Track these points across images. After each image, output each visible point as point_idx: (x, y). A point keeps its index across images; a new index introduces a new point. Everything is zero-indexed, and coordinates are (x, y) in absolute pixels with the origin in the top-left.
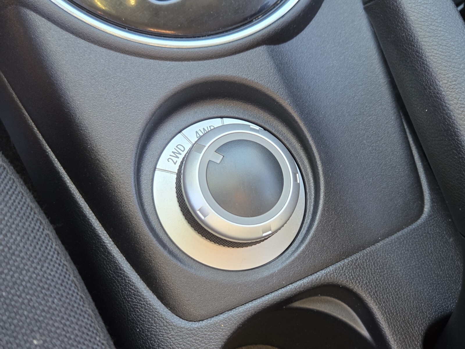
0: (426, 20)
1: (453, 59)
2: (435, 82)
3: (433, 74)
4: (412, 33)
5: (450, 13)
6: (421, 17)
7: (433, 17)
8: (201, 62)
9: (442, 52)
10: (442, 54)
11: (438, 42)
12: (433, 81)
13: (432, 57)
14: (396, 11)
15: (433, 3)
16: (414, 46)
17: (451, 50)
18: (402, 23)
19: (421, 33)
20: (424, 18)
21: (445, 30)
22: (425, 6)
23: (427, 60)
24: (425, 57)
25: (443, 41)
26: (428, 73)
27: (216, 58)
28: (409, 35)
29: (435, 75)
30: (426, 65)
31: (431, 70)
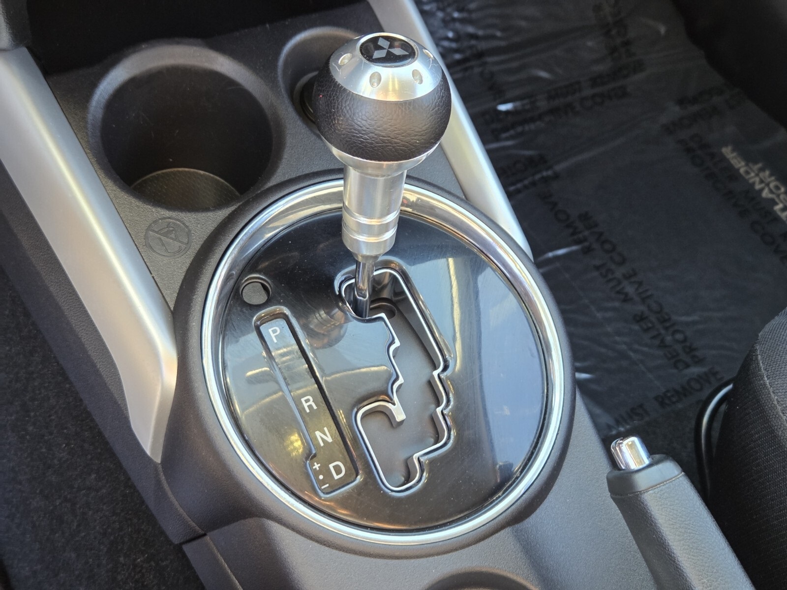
0: (674, 522)
1: (706, 563)
2: (691, 587)
3: (688, 579)
4: (662, 536)
5: (697, 512)
6: (669, 520)
7: (681, 519)
8: (445, 556)
9: (694, 556)
10: (694, 558)
11: (689, 546)
12: (688, 587)
13: (684, 562)
14: (644, 511)
15: (679, 504)
16: (665, 549)
17: (703, 553)
18: (652, 525)
19: (671, 537)
20: (672, 520)
21: (694, 532)
22: (672, 507)
23: (681, 565)
24: (678, 561)
25: (694, 544)
26: (683, 578)
27: (460, 549)
28: (659, 537)
29: (690, 581)
30: (680, 569)
31: (685, 575)
